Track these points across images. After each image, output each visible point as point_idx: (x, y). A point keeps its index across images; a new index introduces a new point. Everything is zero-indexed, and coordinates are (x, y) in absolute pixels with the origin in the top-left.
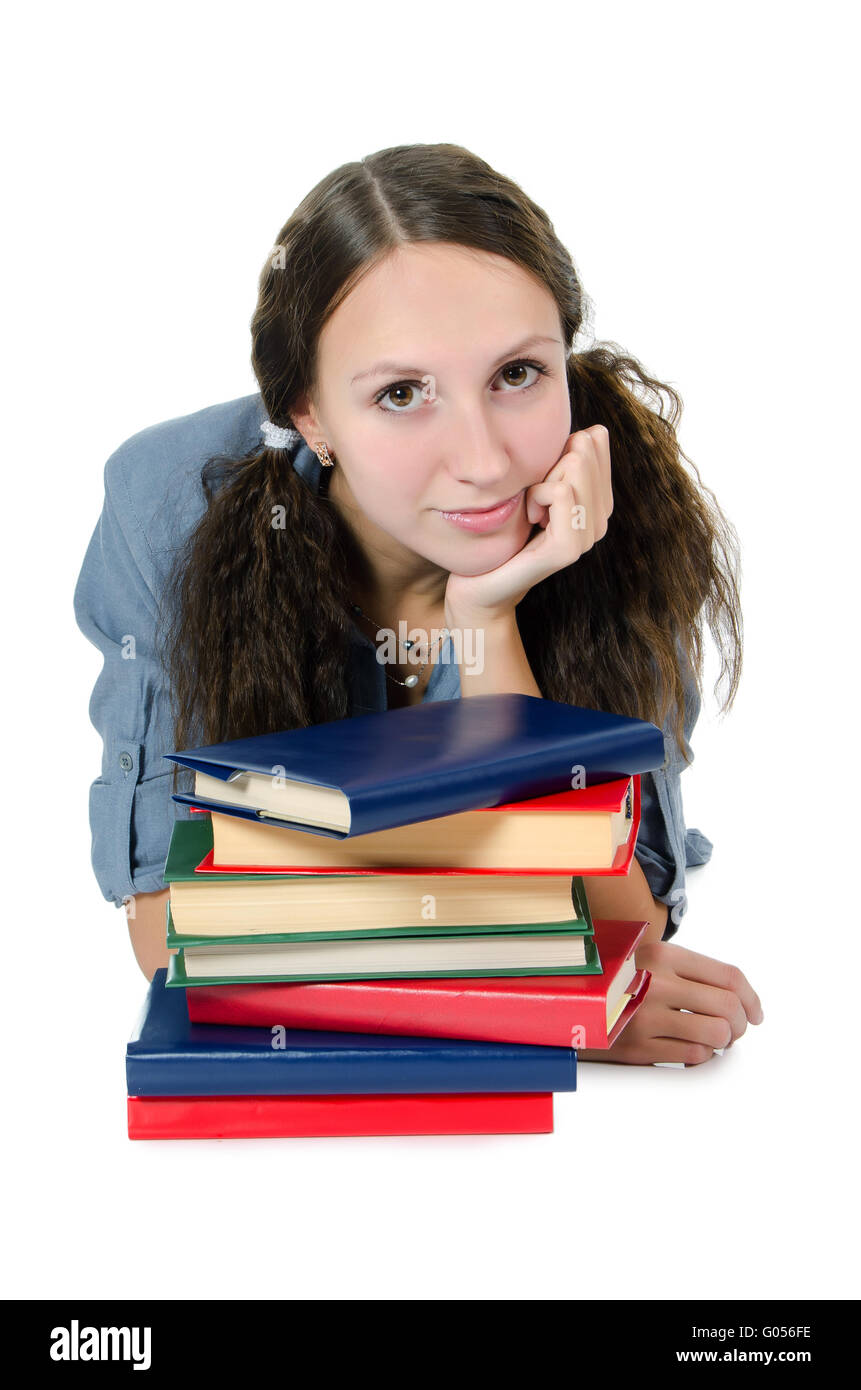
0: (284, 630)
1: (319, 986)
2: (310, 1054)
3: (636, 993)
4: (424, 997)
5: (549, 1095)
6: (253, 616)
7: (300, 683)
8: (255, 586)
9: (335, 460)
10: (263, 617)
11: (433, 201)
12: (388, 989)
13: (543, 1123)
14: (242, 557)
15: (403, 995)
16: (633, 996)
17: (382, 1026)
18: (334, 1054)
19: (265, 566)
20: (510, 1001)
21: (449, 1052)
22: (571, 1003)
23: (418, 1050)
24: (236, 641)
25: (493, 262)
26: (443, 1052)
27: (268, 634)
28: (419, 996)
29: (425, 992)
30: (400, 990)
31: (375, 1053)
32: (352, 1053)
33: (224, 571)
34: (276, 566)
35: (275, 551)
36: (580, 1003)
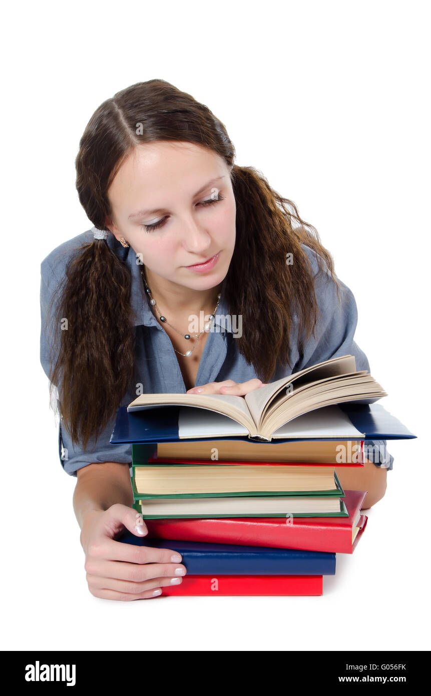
0: (102, 327)
1: (208, 520)
2: (203, 554)
3: (362, 526)
4: (261, 526)
5: (321, 577)
6: (88, 321)
7: (108, 353)
8: (90, 308)
9: (129, 245)
10: (93, 321)
11: (152, 119)
12: (242, 522)
13: (317, 591)
14: (83, 292)
15: (250, 525)
16: (361, 528)
17: (239, 541)
18: (215, 554)
19: (95, 296)
20: (304, 529)
21: (272, 555)
22: (334, 531)
23: (257, 553)
24: (80, 334)
25: (182, 146)
26: (270, 554)
27: (95, 329)
28: (258, 526)
29: (262, 524)
30: (249, 523)
31: (236, 554)
32: (224, 554)
33: (75, 299)
34: (100, 297)
35: (100, 290)
36: (339, 530)
